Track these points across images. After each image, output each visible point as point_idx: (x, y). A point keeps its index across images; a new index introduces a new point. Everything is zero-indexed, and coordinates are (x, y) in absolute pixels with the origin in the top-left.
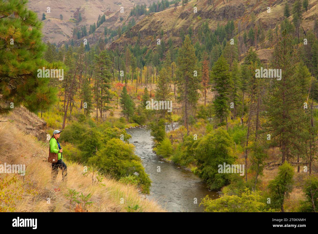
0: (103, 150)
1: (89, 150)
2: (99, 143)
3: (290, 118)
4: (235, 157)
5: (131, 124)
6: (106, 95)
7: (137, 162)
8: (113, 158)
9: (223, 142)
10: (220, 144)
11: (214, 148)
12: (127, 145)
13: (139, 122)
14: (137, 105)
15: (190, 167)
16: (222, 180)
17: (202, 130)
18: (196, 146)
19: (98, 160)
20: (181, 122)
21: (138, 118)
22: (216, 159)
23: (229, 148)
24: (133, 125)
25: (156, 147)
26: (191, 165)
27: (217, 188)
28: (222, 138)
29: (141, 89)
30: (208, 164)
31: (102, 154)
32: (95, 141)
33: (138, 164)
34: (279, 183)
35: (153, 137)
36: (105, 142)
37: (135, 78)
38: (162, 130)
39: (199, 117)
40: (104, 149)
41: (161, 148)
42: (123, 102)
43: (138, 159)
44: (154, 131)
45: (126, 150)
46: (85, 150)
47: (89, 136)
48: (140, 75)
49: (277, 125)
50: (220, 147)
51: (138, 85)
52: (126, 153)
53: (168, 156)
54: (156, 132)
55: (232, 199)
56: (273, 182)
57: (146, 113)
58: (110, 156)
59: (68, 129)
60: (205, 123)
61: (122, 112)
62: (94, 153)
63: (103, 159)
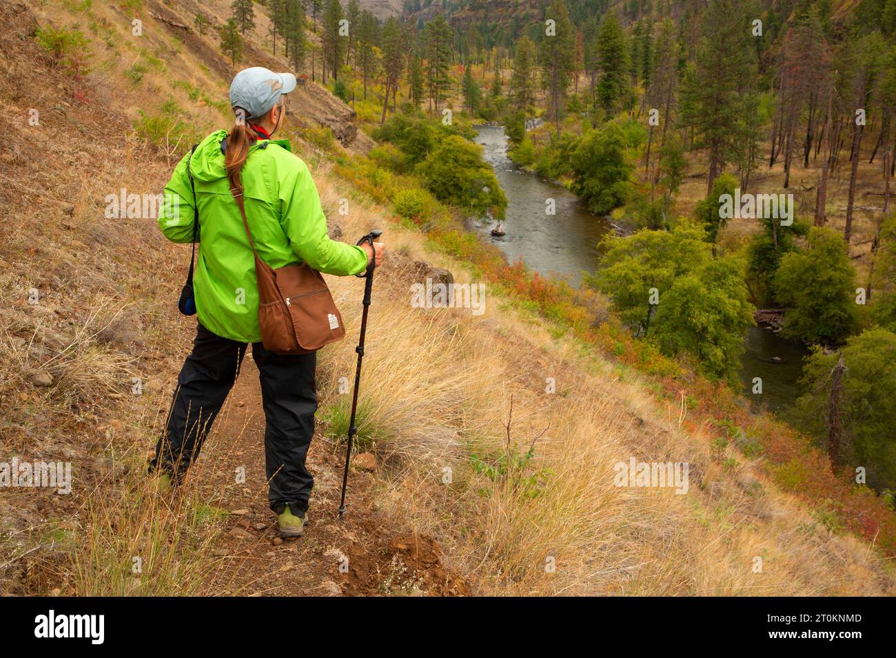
0: (435, 153)
1: (416, 153)
2: (430, 142)
3: (727, 103)
4: (631, 166)
5: (476, 120)
6: (444, 79)
7: (488, 172)
8: (451, 166)
9: (617, 142)
10: (612, 146)
11: (603, 151)
12: (472, 145)
13: (488, 117)
14: (484, 95)
15: (562, 179)
16: (611, 199)
17: (575, 127)
18: (574, 148)
19: (430, 167)
20: (546, 117)
21: (486, 112)
22: (605, 169)
23: (624, 151)
24: (478, 122)
25: (512, 150)
26: (563, 177)
27: (605, 210)
28: (616, 136)
29: (490, 75)
30: (591, 176)
31: (435, 159)
32: (424, 140)
33: (489, 175)
34: (713, 205)
35: (508, 137)
36: (440, 141)
37: (481, 62)
38: (521, 127)
39: (570, 111)
40: (439, 151)
41: (520, 153)
42: (465, 92)
43: (488, 167)
44: (509, 128)
45: (470, 154)
46: (410, 153)
47: (416, 131)
48: (488, 58)
49: (707, 114)
50: (611, 149)
51: (485, 70)
52: (471, 158)
53: (529, 164)
54: (512, 130)
55: (657, 237)
56: (703, 203)
57: (497, 105)
58: (446, 162)
59: (389, 123)
60: (579, 118)
61: (464, 103)
62: (424, 157)
63: (436, 166)
